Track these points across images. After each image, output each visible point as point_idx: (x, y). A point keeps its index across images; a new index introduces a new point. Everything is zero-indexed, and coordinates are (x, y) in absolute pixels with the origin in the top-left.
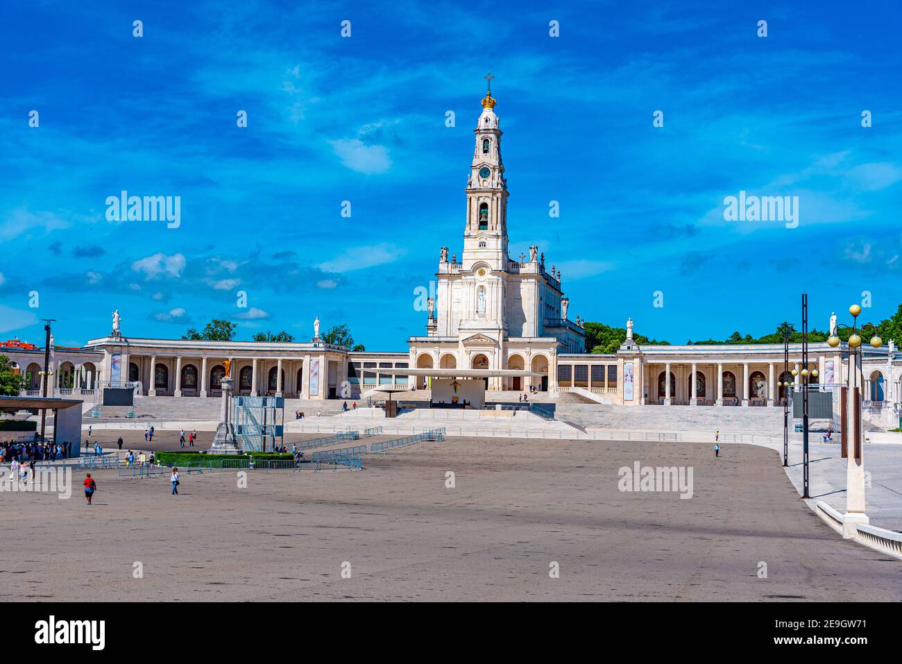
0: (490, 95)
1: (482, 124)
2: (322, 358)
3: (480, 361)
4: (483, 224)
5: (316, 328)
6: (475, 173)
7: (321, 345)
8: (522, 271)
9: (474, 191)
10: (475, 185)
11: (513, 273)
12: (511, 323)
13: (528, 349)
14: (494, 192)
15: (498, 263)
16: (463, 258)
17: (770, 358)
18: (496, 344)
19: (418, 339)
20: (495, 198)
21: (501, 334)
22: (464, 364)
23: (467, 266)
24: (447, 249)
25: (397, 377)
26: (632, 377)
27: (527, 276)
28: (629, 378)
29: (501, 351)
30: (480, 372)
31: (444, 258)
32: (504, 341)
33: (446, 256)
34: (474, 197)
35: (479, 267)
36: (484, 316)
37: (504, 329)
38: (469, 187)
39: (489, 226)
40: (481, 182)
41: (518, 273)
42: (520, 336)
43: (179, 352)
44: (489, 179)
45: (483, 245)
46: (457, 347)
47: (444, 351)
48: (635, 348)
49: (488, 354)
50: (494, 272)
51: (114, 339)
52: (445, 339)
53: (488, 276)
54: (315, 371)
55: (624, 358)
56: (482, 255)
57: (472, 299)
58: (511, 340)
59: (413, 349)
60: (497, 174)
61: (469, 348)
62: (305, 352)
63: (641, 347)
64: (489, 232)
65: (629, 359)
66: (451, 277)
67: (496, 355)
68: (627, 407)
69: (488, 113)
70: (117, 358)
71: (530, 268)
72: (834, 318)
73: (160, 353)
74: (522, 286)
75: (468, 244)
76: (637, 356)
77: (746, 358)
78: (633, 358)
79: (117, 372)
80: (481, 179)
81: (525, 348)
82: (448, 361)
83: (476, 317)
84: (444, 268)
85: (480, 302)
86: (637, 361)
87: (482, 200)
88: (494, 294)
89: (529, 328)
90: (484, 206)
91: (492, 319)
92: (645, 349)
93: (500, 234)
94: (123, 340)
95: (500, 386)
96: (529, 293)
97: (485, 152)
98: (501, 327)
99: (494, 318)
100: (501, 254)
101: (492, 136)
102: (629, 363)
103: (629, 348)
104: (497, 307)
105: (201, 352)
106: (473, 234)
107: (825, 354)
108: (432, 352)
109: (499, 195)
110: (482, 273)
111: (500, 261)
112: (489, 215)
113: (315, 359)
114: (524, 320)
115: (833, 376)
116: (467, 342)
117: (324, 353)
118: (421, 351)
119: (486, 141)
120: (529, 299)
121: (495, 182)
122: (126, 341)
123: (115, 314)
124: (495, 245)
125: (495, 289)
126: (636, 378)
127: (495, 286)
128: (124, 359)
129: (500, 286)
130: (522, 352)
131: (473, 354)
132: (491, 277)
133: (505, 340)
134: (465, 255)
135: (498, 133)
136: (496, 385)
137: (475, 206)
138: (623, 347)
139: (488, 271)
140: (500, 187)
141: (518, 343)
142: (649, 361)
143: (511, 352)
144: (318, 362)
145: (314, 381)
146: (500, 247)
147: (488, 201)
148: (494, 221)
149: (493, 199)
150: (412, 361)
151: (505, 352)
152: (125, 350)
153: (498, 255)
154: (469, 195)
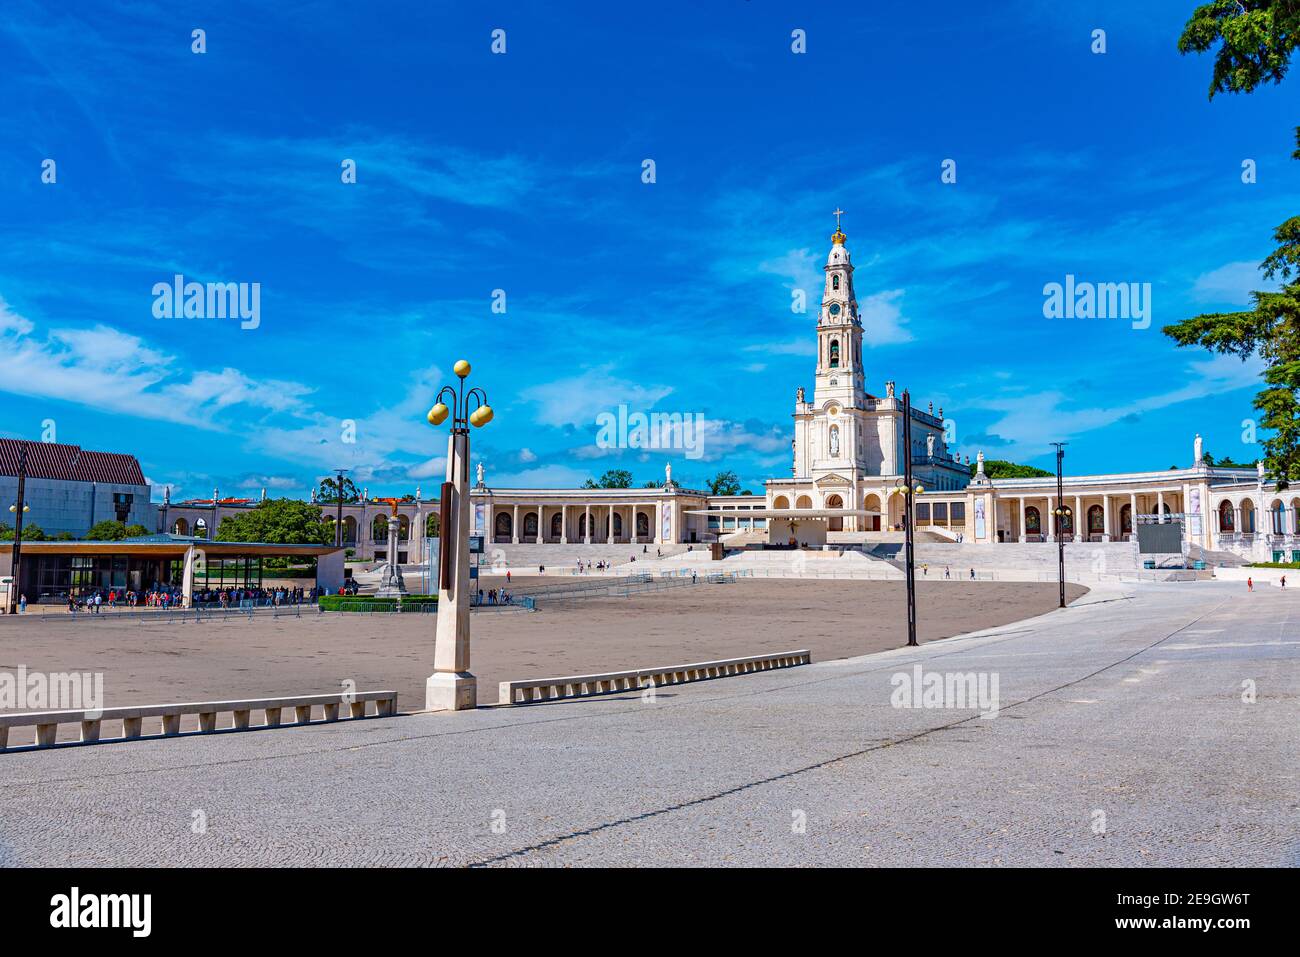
0: (840, 230)
1: (832, 261)
2: (673, 503)
3: (835, 502)
4: (834, 362)
5: (668, 474)
6: (825, 310)
7: (672, 490)
8: (879, 407)
9: (824, 329)
10: (825, 322)
11: (869, 410)
12: (867, 462)
13: (884, 488)
14: (844, 328)
15: (849, 401)
16: (816, 396)
17: (1132, 488)
18: (850, 483)
19: (775, 481)
20: (845, 334)
21: (855, 474)
22: (819, 504)
23: (818, 405)
24: (802, 389)
25: (755, 520)
26: (983, 514)
27: (884, 413)
28: (980, 514)
29: (855, 491)
30: (834, 511)
31: (801, 398)
32: (859, 480)
33: (803, 397)
34: (824, 334)
35: (831, 405)
36: (837, 456)
37: (857, 468)
38: (819, 325)
39: (840, 363)
40: (832, 319)
41: (874, 410)
42: (878, 474)
43: (541, 500)
44: (839, 316)
45: (834, 383)
46: (811, 488)
47: (800, 493)
48: (986, 482)
49: (841, 494)
50: (846, 410)
51: (477, 490)
52: (801, 481)
53: (840, 414)
54: (667, 515)
55: (975, 494)
56: (833, 394)
57: (825, 440)
58: (866, 479)
59: (769, 491)
60: (847, 310)
61: (823, 489)
62: (658, 498)
63: (993, 482)
64: (840, 369)
65: (980, 494)
66: (808, 417)
67: (850, 495)
68: (978, 545)
69: (838, 248)
70: (481, 508)
71: (887, 404)
72: (1199, 441)
73: (523, 503)
74: (879, 423)
75: (820, 383)
76: (987, 491)
77: (1104, 489)
78: (984, 493)
79: (482, 521)
80: (832, 316)
81: (880, 487)
82: (805, 502)
83: (829, 456)
84: (800, 408)
85: (833, 441)
86: (988, 496)
87: (832, 338)
88: (847, 432)
89: (888, 466)
90: (835, 343)
91: (848, 458)
92: (997, 483)
93: (851, 370)
94: (487, 490)
95: (855, 526)
96: (886, 430)
97: (836, 288)
98: (855, 466)
99: (847, 456)
100: (852, 392)
101: (842, 271)
102: (979, 499)
103: (979, 482)
104: (850, 446)
105: (560, 500)
106: (824, 372)
107: (1190, 481)
108: (787, 493)
109: (849, 331)
110: (834, 412)
111: (852, 399)
112: (840, 353)
113: (666, 504)
114: (883, 459)
115: (1199, 506)
116: (820, 483)
117: (675, 497)
118: (777, 493)
119: (836, 277)
120: (886, 436)
121: (845, 318)
122: (490, 492)
123: (480, 466)
124: (846, 382)
125: (847, 427)
126: (988, 515)
127: (847, 424)
128: (488, 508)
129: (853, 423)
130: (877, 491)
131: (827, 494)
132: (843, 415)
133: (860, 478)
134: (817, 395)
135: (849, 269)
136: (851, 526)
137: (826, 343)
138: (973, 482)
139: (839, 409)
140: (850, 322)
141: (873, 482)
142: (1002, 496)
143: (867, 491)
144: (669, 507)
145: (666, 526)
146: (851, 384)
147: (839, 338)
148: (845, 358)
149: (843, 336)
150: (769, 503)
151: (860, 492)
152: (488, 500)
153: (849, 393)
154: (819, 333)
